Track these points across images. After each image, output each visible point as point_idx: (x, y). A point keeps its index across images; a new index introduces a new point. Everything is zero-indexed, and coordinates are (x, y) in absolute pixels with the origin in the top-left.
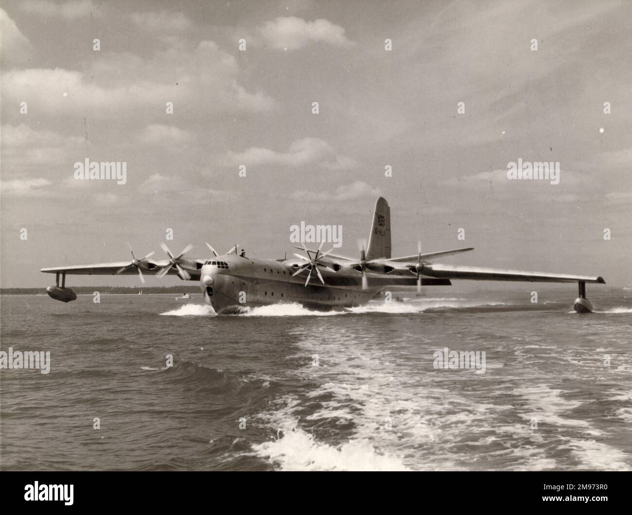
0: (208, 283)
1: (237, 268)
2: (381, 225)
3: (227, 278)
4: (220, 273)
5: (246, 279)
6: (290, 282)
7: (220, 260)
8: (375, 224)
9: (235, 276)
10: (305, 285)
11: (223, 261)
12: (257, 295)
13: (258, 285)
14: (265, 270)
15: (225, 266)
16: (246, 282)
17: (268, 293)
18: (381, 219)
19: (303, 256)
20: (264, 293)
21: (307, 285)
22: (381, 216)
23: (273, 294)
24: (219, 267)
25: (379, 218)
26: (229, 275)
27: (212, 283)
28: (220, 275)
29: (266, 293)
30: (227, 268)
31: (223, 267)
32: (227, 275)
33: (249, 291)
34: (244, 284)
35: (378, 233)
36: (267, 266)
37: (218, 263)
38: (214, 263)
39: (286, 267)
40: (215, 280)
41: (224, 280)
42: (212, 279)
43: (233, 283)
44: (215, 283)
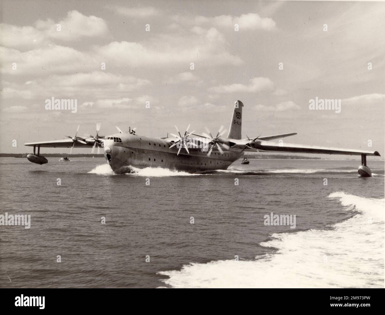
0: (107, 152)
1: (128, 142)
2: (238, 118)
3: (120, 148)
4: (115, 145)
5: (135, 149)
6: (169, 152)
7: (116, 137)
8: (234, 117)
9: (126, 147)
10: (177, 154)
11: (118, 137)
12: (142, 161)
13: (143, 154)
14: (150, 144)
15: (119, 140)
16: (134, 152)
17: (151, 160)
18: (238, 114)
19: (176, 135)
20: (148, 159)
21: (179, 154)
22: (238, 112)
23: (155, 160)
24: (115, 141)
25: (237, 113)
26: (122, 146)
27: (109, 151)
28: (115, 146)
29: (150, 159)
30: (121, 141)
31: (117, 141)
32: (120, 146)
33: (136, 157)
34: (132, 153)
35: (236, 123)
36: (152, 141)
37: (115, 138)
38: (112, 138)
39: (166, 143)
40: (112, 149)
41: (118, 150)
42: (109, 149)
43: (125, 152)
44: (112, 152)
